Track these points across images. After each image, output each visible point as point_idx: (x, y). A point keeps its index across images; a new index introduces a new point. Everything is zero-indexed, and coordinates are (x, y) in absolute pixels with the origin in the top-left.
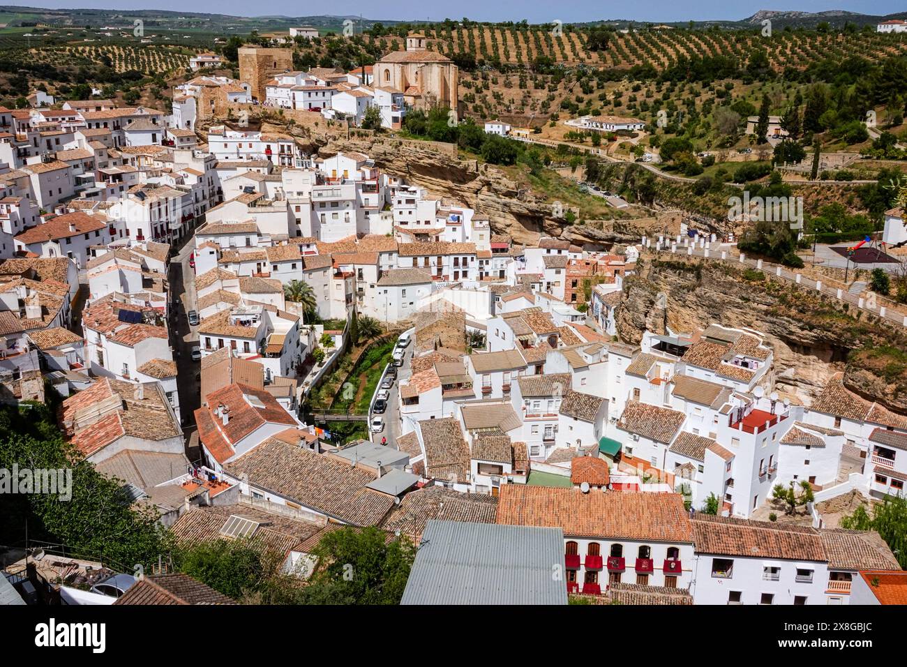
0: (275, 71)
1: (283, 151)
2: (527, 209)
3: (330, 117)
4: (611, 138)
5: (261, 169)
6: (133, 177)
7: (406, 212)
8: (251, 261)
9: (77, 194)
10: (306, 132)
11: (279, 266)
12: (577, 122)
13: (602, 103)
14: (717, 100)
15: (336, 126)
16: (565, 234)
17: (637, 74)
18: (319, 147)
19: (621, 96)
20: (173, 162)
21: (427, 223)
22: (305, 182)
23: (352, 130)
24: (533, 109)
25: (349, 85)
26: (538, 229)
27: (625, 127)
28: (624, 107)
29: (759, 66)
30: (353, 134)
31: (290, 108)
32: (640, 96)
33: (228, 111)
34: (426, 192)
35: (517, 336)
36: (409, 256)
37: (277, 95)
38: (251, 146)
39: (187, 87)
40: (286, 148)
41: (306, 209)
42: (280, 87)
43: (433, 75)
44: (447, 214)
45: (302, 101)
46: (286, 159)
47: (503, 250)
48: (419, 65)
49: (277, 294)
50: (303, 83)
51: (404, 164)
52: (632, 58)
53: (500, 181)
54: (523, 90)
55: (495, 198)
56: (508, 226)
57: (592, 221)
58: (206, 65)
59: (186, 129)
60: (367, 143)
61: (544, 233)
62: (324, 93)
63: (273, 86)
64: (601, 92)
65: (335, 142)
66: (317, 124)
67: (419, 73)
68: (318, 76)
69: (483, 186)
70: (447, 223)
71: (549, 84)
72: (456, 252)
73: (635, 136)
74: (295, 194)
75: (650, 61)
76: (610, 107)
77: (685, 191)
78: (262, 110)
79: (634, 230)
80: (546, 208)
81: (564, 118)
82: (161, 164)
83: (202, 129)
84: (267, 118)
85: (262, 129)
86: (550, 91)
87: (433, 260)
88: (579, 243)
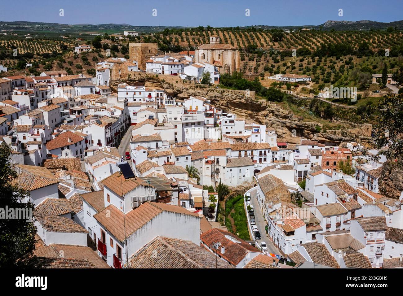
0: (149, 55)
1: (158, 96)
2: (296, 125)
3: (185, 78)
4: (296, 85)
5: (154, 106)
6: (86, 112)
7: (229, 127)
8: (164, 156)
9: (62, 121)
10: (171, 86)
11: (179, 158)
12: (274, 77)
13: (285, 68)
14: (346, 66)
15: (188, 83)
16: (315, 137)
17: (301, 53)
18: (178, 94)
19: (294, 64)
20: (107, 103)
21: (240, 132)
22: (179, 112)
23: (197, 85)
24: (250, 71)
25: (188, 61)
26: (300, 135)
27: (302, 80)
28: (297, 70)
29: (364, 49)
30: (197, 87)
31: (161, 74)
32: (305, 63)
33: (128, 76)
34: (236, 116)
35: (338, 196)
36: (237, 151)
37: (152, 67)
38: (140, 94)
39: (104, 63)
40: (159, 95)
41: (180, 127)
42: (155, 63)
43: (228, 56)
44: (251, 128)
45: (167, 70)
46: (160, 100)
47: (284, 147)
48: (220, 51)
49: (184, 174)
50: (167, 61)
51: (225, 102)
52: (297, 45)
53: (279, 110)
54: (243, 61)
55: (277, 119)
56: (284, 134)
57: (330, 131)
58: (84, 50)
59: (105, 85)
60: (205, 91)
61: (303, 137)
62: (178, 66)
63: (150, 63)
64: (283, 62)
65: (187, 91)
66: (177, 82)
67: (221, 55)
68: (174, 57)
69: (270, 113)
70: (253, 133)
71: (256, 58)
72: (261, 148)
73: (308, 84)
74: (173, 119)
75: (307, 47)
76: (290, 69)
77: (351, 113)
78: (146, 75)
79: (350, 135)
80: (305, 124)
81: (267, 75)
82: (100, 104)
83: (114, 85)
84: (148, 79)
85: (145, 85)
86: (257, 62)
87: (249, 152)
88: (322, 142)
